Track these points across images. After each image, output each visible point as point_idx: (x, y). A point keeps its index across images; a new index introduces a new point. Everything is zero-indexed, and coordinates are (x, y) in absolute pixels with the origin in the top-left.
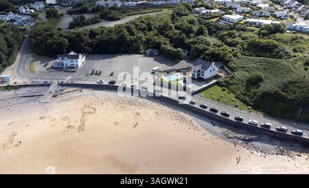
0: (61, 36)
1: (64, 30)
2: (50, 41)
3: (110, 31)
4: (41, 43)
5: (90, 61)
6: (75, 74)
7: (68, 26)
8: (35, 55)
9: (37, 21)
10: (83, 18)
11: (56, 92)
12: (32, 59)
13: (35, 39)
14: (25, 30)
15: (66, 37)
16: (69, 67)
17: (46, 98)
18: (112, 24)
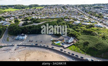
0: (19, 28)
1: (20, 26)
2: (15, 30)
4: (12, 31)
5: (29, 37)
6: (23, 42)
7: (22, 25)
8: (9, 35)
9: (11, 23)
10: (27, 22)
11: (16, 48)
13: (10, 29)
14: (7, 26)
15: (21, 29)
16: (21, 39)
17: (12, 51)
18: (37, 24)
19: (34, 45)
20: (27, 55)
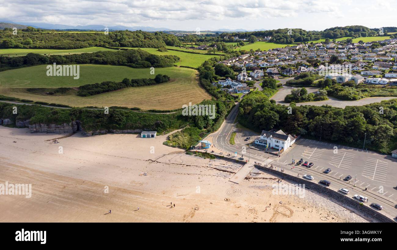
0: (272, 109)
1: (277, 104)
2: (259, 113)
3: (337, 113)
4: (249, 114)
5: (301, 147)
7: (283, 99)
8: (239, 125)
9: (252, 90)
10: (303, 92)
11: (250, 174)
12: (235, 130)
13: (244, 109)
14: (237, 97)
15: (278, 112)
16: (273, 148)
17: (237, 178)
18: (342, 105)
19: (315, 181)
20: (281, 209)
